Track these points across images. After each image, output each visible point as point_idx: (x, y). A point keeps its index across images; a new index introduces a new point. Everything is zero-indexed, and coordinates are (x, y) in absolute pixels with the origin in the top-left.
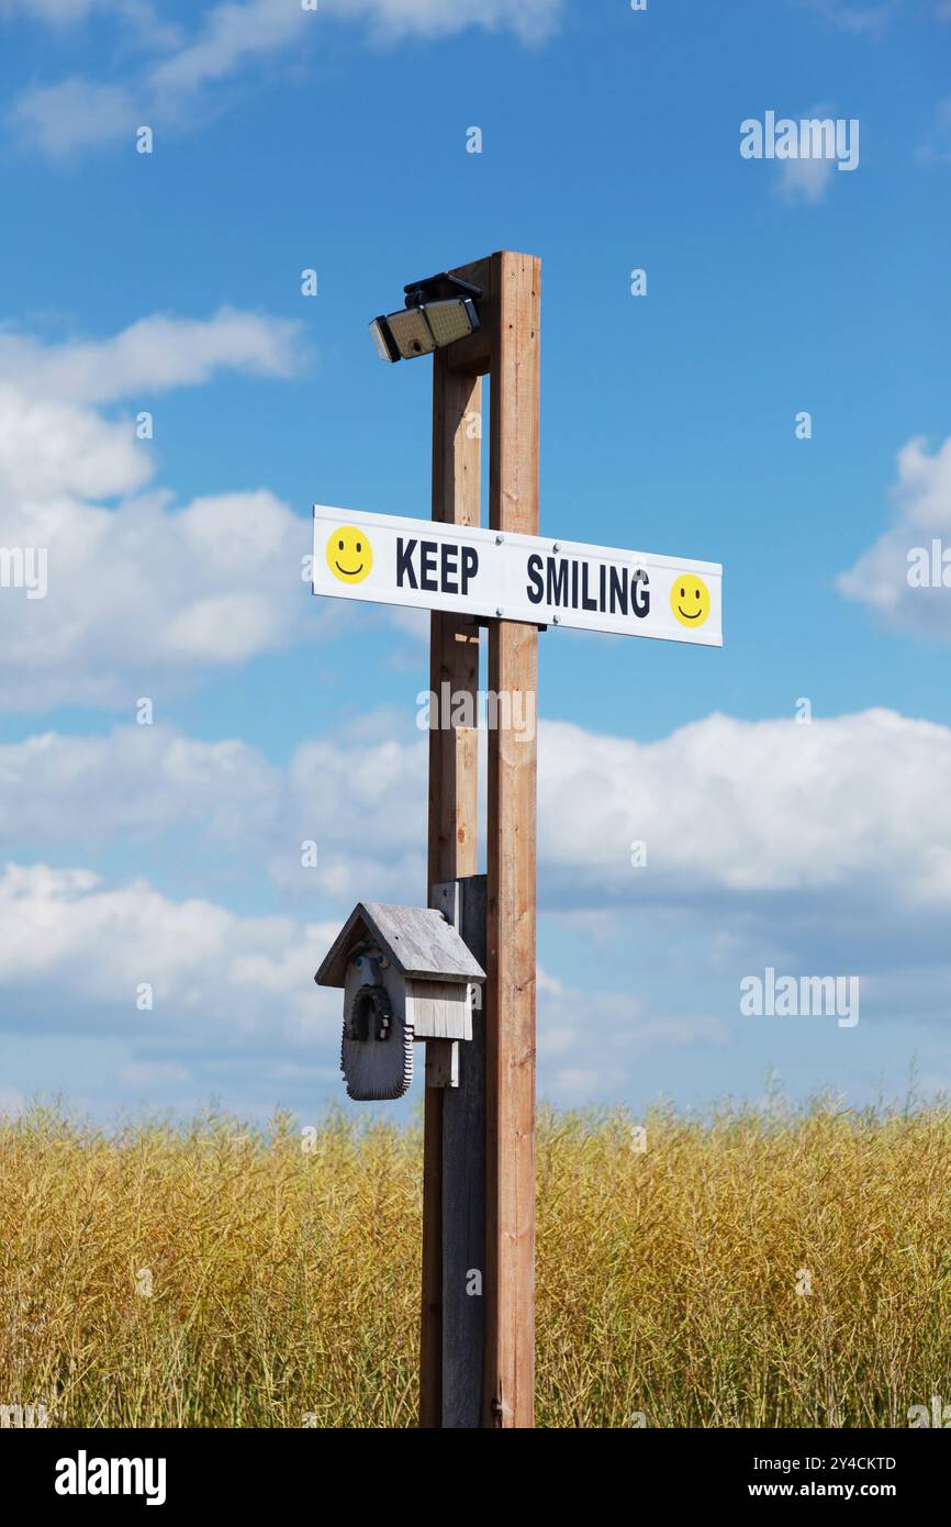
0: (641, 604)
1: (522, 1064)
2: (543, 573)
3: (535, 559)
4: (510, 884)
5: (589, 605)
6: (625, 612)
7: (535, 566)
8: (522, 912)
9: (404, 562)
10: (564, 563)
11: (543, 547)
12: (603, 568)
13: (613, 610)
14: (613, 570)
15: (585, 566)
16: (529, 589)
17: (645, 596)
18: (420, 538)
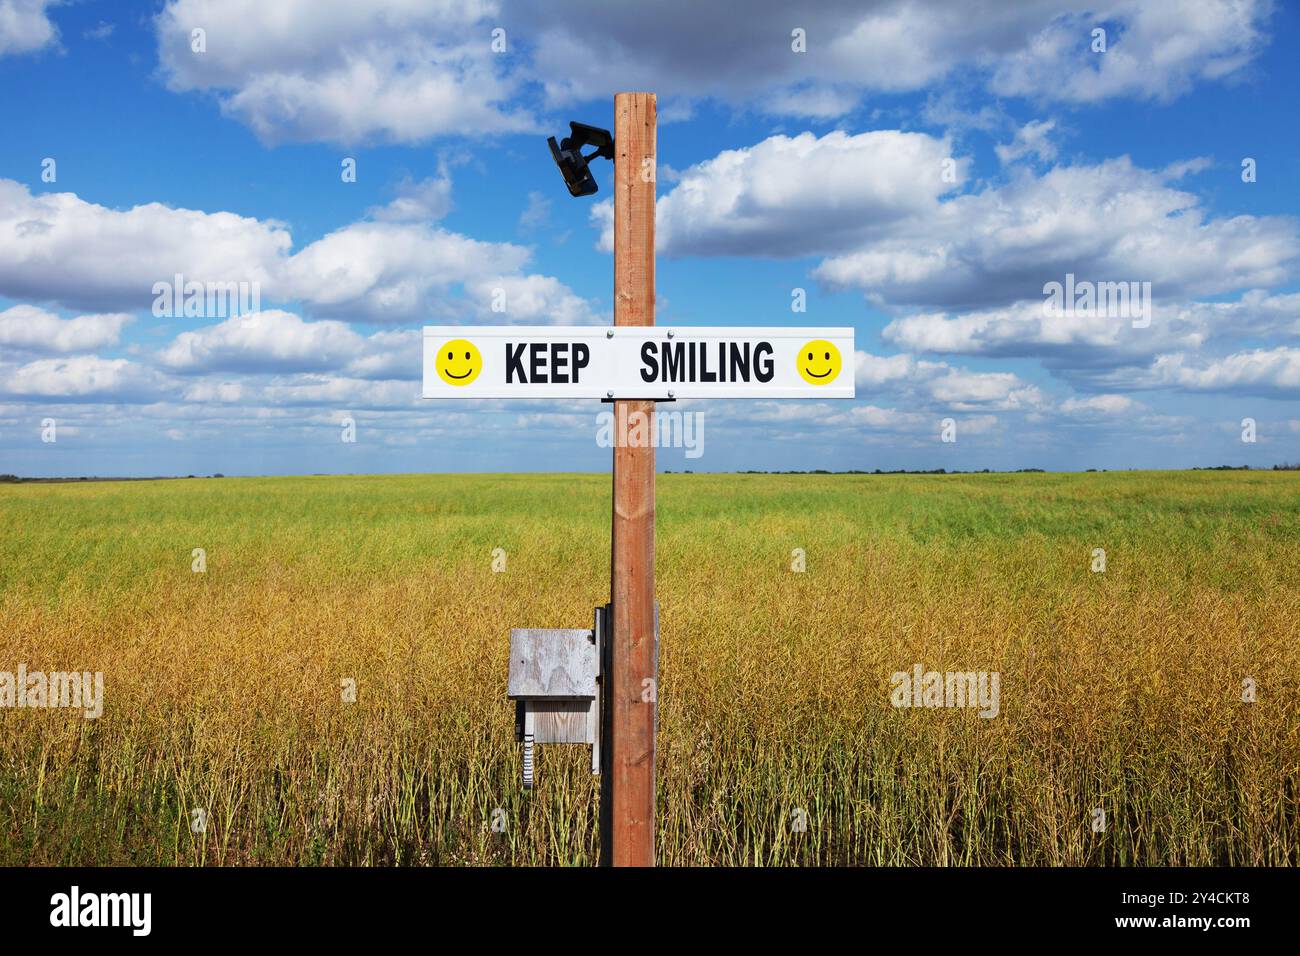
0: (764, 371)
1: (638, 764)
2: (658, 357)
3: (650, 345)
4: (625, 616)
5: (708, 377)
6: (746, 378)
7: (649, 352)
8: (637, 638)
9: (513, 362)
10: (680, 347)
11: (657, 335)
12: (722, 346)
13: (733, 379)
14: (734, 346)
15: (703, 346)
16: (643, 372)
17: (769, 364)
18: (529, 342)
